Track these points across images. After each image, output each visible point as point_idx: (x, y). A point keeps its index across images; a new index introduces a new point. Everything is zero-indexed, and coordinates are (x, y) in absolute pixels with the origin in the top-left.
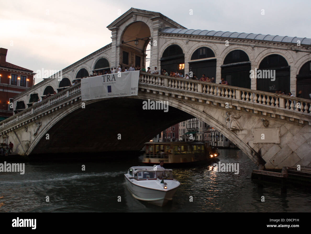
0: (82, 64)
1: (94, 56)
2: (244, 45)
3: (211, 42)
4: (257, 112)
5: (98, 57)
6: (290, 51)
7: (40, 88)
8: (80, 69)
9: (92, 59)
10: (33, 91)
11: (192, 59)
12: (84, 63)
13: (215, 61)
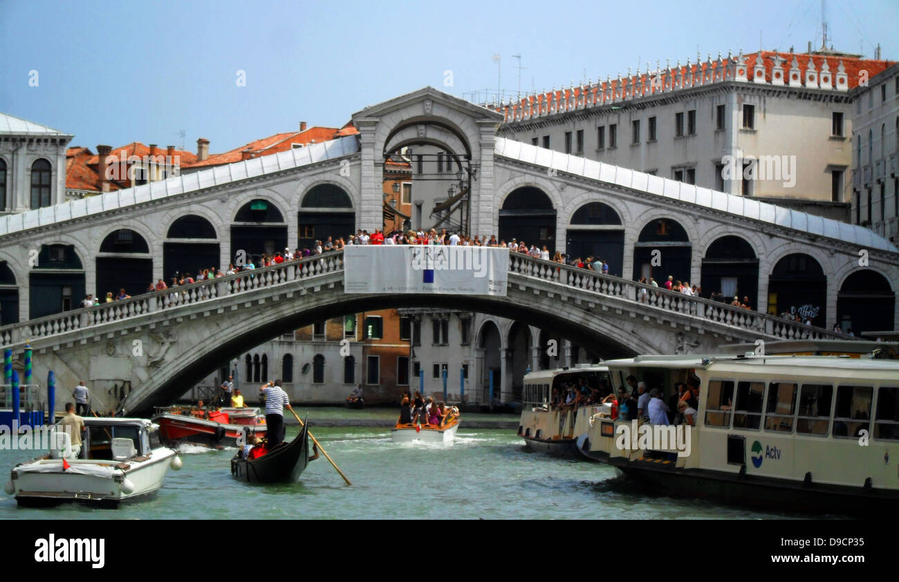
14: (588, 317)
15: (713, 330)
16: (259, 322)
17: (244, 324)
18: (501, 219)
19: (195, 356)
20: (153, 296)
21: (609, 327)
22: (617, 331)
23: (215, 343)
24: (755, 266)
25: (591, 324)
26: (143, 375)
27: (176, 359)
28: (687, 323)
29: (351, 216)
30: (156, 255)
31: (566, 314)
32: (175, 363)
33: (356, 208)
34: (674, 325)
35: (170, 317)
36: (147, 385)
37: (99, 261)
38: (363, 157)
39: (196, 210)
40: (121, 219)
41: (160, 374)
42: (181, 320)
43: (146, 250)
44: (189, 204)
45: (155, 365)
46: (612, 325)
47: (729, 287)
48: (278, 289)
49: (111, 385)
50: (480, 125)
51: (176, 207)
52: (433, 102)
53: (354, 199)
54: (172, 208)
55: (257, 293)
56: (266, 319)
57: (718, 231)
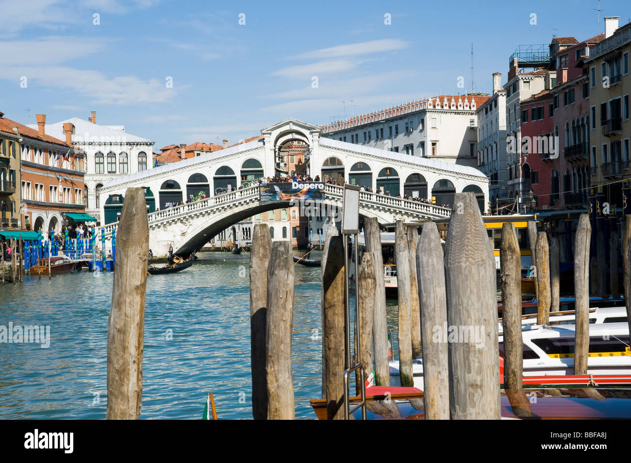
0: (223, 161)
1: (240, 155)
2: (394, 164)
3: (367, 159)
4: (415, 215)
5: (247, 156)
6: (428, 172)
7: (154, 181)
8: (220, 166)
9: (239, 157)
10: (141, 183)
11: (351, 170)
12: (227, 161)
13: (371, 174)
15: (408, 212)
17: (219, 216)
18: (323, 170)
20: (182, 207)
24: (426, 185)
26: (179, 238)
27: (192, 232)
28: (398, 209)
29: (262, 171)
30: (184, 190)
32: (192, 233)
33: (263, 168)
34: (392, 210)
35: (189, 215)
36: (181, 242)
37: (160, 193)
38: (266, 147)
39: (199, 171)
40: (169, 176)
41: (186, 238)
42: (193, 215)
43: (179, 188)
44: (196, 169)
45: (183, 234)
47: (416, 194)
48: (232, 202)
49: (166, 243)
50: (312, 133)
51: (191, 170)
52: (293, 124)
53: (263, 164)
55: (224, 204)
57: (411, 171)
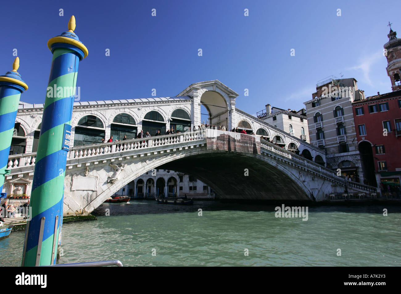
14: (278, 164)
16: (165, 161)
19: (134, 177)
20: (114, 144)
21: (283, 168)
22: (285, 169)
23: (144, 171)
25: (278, 167)
26: (105, 187)
27: (124, 179)
29: (190, 122)
30: (107, 129)
31: (271, 163)
32: (123, 181)
33: (191, 120)
35: (123, 156)
37: (77, 129)
38: (194, 101)
39: (127, 111)
40: (91, 111)
41: (115, 187)
42: (129, 158)
43: (102, 126)
44: (124, 108)
46: (284, 168)
48: (176, 145)
49: (85, 193)
50: (230, 97)
51: (118, 109)
54: (116, 109)
55: (166, 147)
56: (168, 160)
57: (290, 141)
